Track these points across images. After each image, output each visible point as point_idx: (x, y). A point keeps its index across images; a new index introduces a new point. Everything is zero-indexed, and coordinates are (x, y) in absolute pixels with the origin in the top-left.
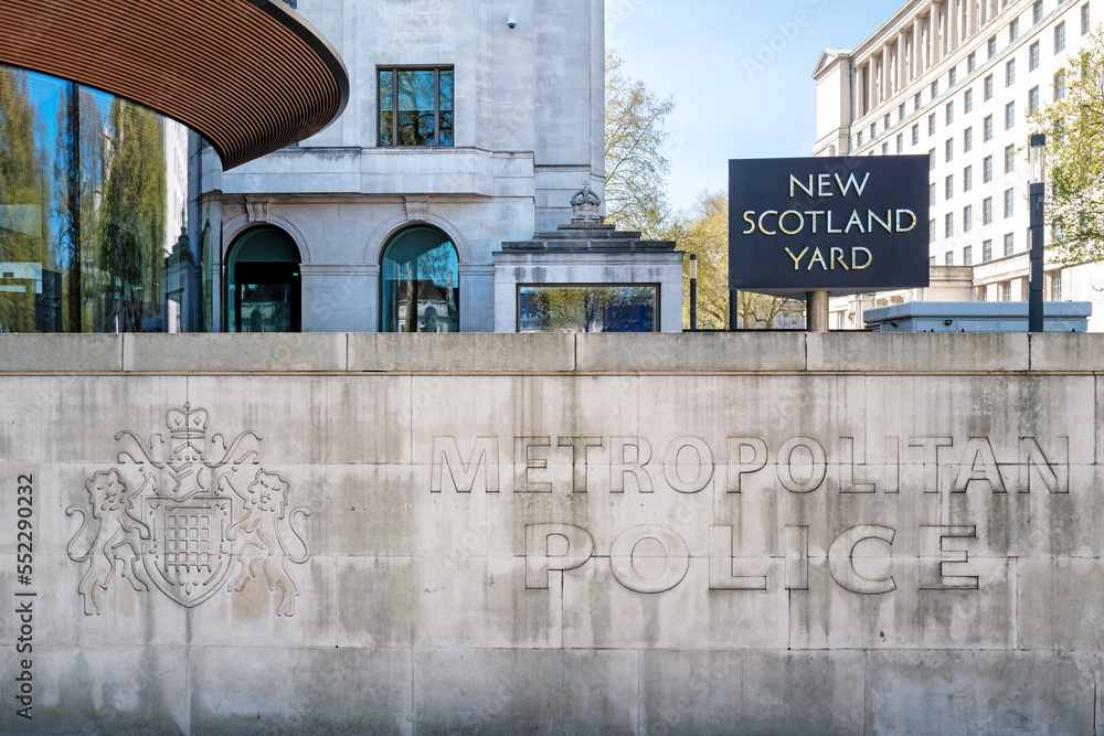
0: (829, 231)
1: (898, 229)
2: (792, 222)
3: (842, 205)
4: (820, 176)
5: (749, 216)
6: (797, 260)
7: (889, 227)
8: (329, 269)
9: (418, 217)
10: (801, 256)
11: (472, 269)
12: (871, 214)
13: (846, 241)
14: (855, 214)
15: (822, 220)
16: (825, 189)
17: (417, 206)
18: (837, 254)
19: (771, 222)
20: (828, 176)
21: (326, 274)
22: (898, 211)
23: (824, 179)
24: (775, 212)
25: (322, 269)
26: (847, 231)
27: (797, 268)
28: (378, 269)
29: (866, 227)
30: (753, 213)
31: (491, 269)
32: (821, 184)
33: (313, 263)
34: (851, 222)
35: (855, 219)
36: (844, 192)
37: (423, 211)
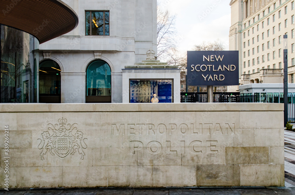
0: (213, 70)
1: (231, 70)
2: (204, 68)
3: (216, 63)
4: (211, 56)
5: (193, 66)
6: (205, 78)
7: (229, 70)
8: (70, 74)
9: (98, 57)
10: (206, 77)
11: (115, 74)
12: (224, 66)
13: (218, 73)
14: (220, 66)
15: (212, 67)
16: (212, 59)
17: (98, 54)
18: (216, 76)
19: (198, 68)
20: (213, 56)
21: (69, 75)
22: (231, 65)
23: (212, 57)
24: (200, 65)
25: (68, 74)
26: (218, 70)
27: (205, 80)
28: (85, 74)
29: (223, 69)
30: (194, 65)
31: (121, 74)
32: (211, 58)
33: (65, 72)
34: (219, 68)
35: (220, 67)
36: (217, 60)
37: (100, 56)
